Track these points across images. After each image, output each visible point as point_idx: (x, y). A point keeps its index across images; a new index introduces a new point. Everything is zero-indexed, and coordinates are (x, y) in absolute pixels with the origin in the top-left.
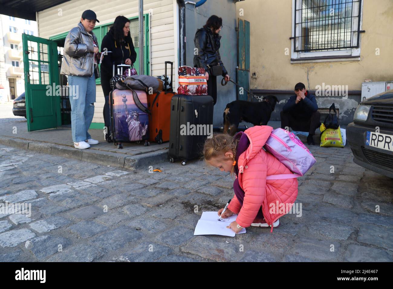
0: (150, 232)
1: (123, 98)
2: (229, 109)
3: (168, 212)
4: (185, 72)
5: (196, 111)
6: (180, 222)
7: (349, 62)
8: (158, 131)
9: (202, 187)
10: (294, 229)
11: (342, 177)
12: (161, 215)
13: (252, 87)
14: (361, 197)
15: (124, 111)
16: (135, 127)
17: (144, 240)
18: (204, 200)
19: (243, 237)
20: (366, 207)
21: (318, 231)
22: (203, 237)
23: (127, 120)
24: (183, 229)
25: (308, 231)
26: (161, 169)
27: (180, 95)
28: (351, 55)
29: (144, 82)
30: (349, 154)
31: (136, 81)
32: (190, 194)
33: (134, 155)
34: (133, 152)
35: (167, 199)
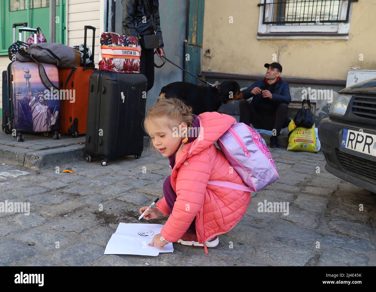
0: (46, 248)
1: (26, 74)
2: (164, 94)
3: (74, 224)
4: (110, 41)
5: (122, 93)
6: (88, 237)
7: (335, 41)
8: (73, 120)
9: (124, 194)
10: (238, 250)
11: (309, 189)
12: (64, 227)
13: (204, 69)
14: (330, 214)
15: (25, 91)
16: (41, 112)
17: (37, 258)
18: (124, 210)
19: (168, 258)
20: (335, 227)
21: (268, 255)
22: (115, 257)
23: (30, 104)
24: (91, 246)
25: (256, 253)
26: (73, 169)
27: (101, 71)
28: (337, 32)
29: (54, 52)
30: (323, 161)
31: (43, 50)
32: (107, 202)
33: (37, 150)
34: (37, 146)
35: (76, 208)
